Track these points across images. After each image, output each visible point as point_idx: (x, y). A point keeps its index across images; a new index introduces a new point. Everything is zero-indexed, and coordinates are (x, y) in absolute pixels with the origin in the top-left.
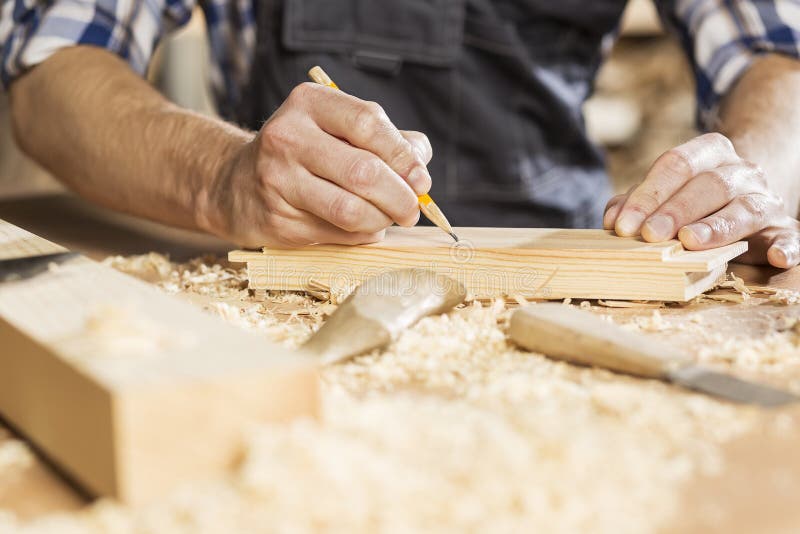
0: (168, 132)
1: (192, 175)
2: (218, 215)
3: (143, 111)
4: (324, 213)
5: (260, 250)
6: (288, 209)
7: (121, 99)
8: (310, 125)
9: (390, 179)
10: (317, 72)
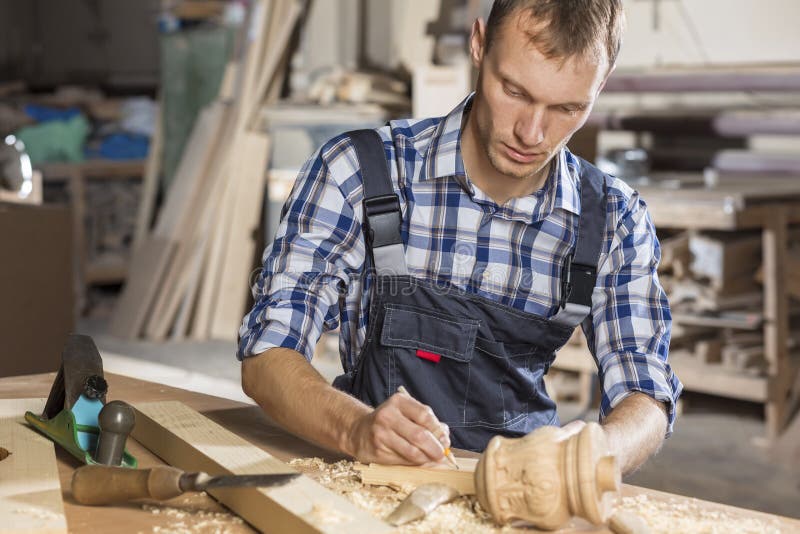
0: (328, 401)
1: (338, 423)
2: (351, 445)
3: (315, 387)
4: (402, 452)
5: (368, 464)
6: (384, 448)
7: (304, 380)
8: (398, 412)
9: (432, 440)
10: (402, 388)
